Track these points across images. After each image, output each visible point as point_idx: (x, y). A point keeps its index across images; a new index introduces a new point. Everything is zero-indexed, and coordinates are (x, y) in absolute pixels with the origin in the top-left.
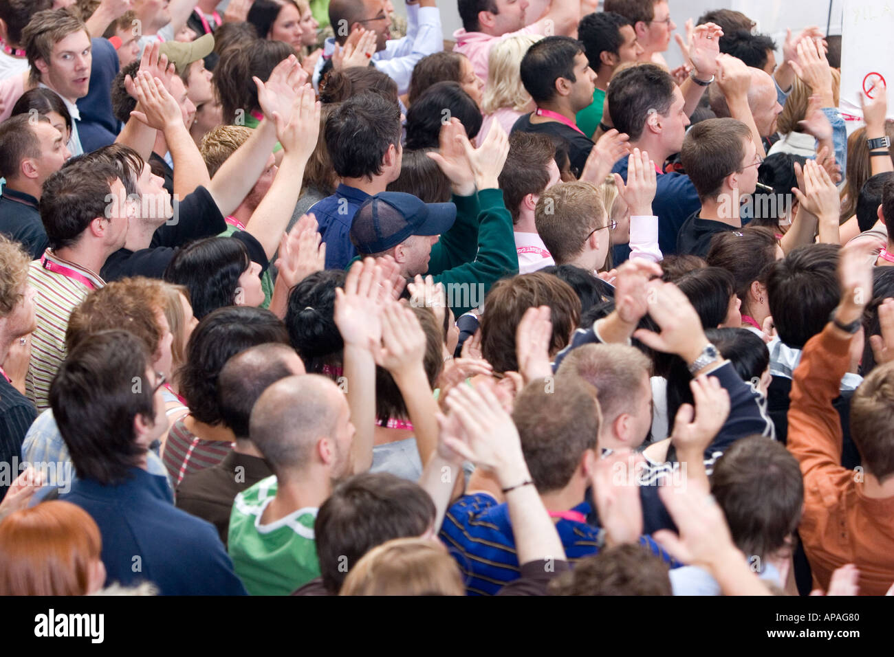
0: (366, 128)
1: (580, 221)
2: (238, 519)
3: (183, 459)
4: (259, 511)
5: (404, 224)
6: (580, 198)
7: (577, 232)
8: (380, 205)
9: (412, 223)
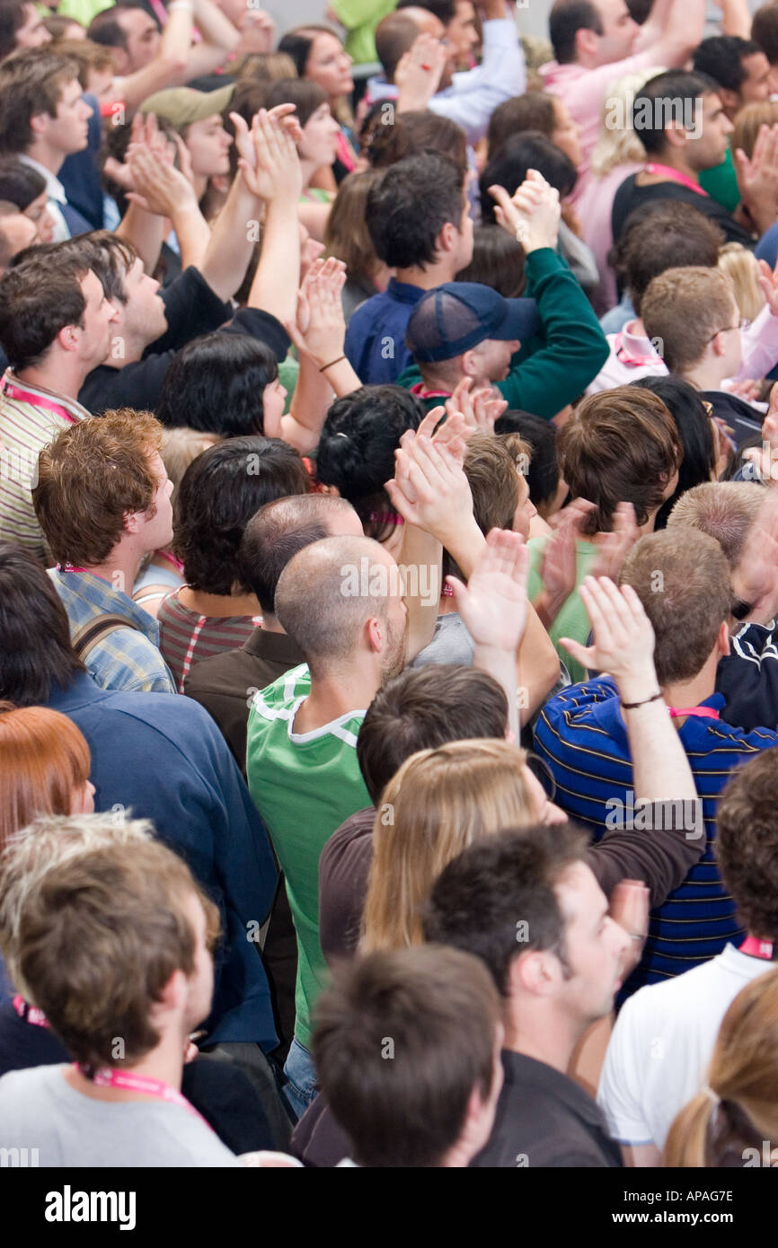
0: (409, 203)
1: (699, 318)
2: (260, 727)
3: (187, 647)
4: (289, 716)
5: (476, 325)
6: (701, 288)
7: (696, 331)
8: (446, 300)
9: (486, 324)
